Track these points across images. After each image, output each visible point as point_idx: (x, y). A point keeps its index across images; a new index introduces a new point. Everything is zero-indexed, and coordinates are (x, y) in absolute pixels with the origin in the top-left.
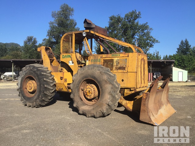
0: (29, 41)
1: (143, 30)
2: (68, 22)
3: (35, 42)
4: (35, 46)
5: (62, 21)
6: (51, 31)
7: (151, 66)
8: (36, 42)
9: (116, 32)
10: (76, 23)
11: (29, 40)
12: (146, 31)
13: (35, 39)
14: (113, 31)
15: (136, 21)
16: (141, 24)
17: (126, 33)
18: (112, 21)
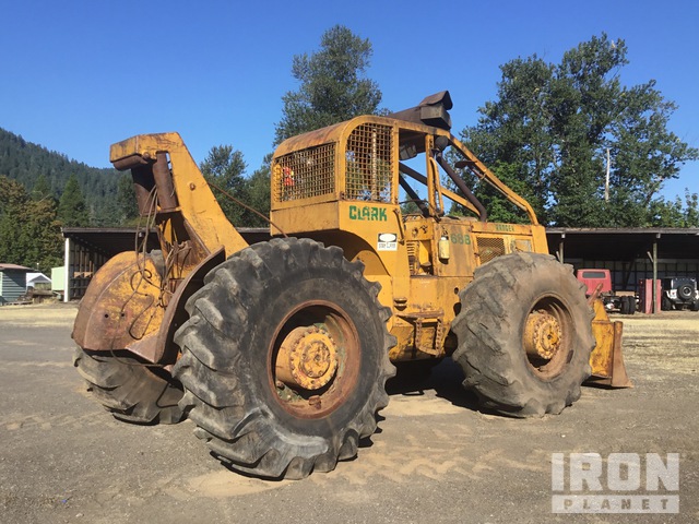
0: (216, 165)
1: (634, 111)
2: (351, 93)
3: (238, 166)
4: (238, 179)
5: (328, 91)
6: (291, 125)
7: (655, 252)
8: (242, 167)
9: (527, 121)
10: (379, 93)
11: (219, 158)
12: (646, 115)
13: (237, 156)
14: (514, 118)
15: (608, 78)
16: (628, 89)
17: (566, 122)
18: (509, 82)
